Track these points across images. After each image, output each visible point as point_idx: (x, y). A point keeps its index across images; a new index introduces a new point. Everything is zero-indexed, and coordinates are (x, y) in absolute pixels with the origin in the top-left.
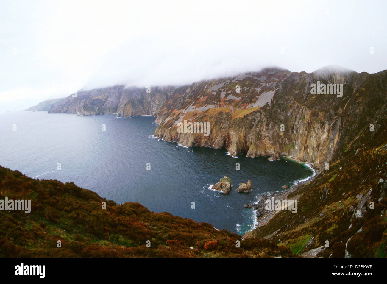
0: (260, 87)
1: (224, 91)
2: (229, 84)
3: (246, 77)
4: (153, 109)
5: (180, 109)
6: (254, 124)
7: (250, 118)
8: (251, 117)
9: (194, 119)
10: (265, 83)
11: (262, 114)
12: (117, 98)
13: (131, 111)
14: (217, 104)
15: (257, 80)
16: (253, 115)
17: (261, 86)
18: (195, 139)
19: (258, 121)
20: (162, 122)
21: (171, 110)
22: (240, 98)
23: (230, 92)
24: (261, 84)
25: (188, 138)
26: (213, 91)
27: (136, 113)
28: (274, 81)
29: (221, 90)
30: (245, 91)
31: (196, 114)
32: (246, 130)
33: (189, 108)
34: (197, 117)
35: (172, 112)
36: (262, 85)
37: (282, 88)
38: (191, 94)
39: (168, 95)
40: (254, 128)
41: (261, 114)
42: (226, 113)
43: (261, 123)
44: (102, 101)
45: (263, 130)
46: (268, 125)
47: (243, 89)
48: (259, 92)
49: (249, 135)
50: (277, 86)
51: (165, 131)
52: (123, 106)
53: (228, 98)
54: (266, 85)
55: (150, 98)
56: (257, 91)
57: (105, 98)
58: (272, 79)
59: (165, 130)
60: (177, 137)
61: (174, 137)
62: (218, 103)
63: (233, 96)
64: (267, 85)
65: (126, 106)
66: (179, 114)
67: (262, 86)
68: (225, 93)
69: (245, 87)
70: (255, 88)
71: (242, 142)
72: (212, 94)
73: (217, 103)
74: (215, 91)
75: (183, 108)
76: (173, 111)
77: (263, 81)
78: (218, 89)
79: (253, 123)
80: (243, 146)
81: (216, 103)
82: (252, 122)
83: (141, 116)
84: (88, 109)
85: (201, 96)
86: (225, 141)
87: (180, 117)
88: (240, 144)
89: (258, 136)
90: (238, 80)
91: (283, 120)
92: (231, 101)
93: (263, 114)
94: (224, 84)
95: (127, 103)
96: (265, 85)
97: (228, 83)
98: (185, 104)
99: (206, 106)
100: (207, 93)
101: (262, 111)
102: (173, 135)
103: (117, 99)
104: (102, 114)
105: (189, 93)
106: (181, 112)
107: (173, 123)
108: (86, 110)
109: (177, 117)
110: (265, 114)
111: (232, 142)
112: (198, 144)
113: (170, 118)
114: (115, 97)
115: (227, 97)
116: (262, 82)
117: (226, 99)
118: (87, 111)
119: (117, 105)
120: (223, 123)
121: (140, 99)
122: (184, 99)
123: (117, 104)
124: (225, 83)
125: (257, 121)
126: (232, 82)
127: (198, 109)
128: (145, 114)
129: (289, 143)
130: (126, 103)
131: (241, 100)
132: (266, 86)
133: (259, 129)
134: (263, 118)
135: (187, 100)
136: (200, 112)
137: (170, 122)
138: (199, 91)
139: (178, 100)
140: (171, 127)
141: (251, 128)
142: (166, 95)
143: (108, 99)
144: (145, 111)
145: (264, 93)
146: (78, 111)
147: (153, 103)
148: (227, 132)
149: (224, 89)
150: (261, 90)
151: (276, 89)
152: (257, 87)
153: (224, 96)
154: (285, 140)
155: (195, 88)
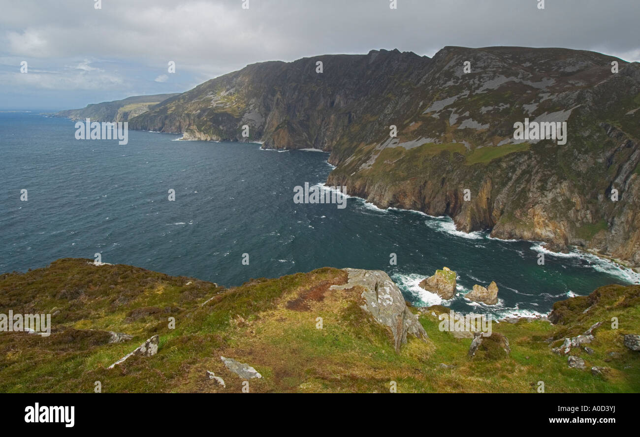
0: (535, 102)
1: (456, 112)
2: (468, 98)
3: (506, 83)
4: (326, 139)
5: (371, 143)
6: (512, 177)
7: (504, 165)
8: (506, 162)
9: (395, 161)
10: (549, 94)
11: (533, 159)
12: (262, 115)
13: (286, 140)
14: (438, 137)
15: (531, 88)
16: (511, 160)
17: (537, 99)
18: (394, 195)
19: (522, 171)
20: (339, 162)
21: (355, 143)
22: (487, 126)
23: (467, 114)
24: (541, 95)
25: (383, 194)
26: (434, 112)
27: (296, 144)
28: (573, 88)
29: (450, 109)
30: (500, 111)
31: (400, 153)
32: (493, 186)
33: (388, 141)
34: (402, 158)
35: (357, 148)
36: (542, 97)
37: (591, 104)
38: (393, 117)
39: (352, 116)
40: (510, 184)
41: (530, 158)
42: (456, 154)
43: (528, 175)
44: (233, 117)
45: (531, 190)
46: (544, 180)
47: (496, 107)
48: (533, 113)
49: (499, 197)
50: (580, 99)
51: (344, 178)
52: (274, 129)
53: (461, 125)
54: (551, 97)
55: (319, 120)
56: (528, 111)
57: (240, 113)
58: (569, 84)
59: (344, 176)
60: (363, 190)
61: (359, 189)
62: (442, 135)
63: (473, 122)
64: (554, 98)
65: (278, 131)
66: (369, 152)
67: (541, 101)
68: (457, 116)
69: (501, 104)
70: (524, 106)
71: (482, 208)
72: (432, 117)
73: (440, 134)
74: (438, 113)
75: (378, 142)
76: (359, 145)
77: (546, 90)
78: (444, 109)
79: (510, 174)
80: (485, 217)
81: (438, 134)
82: (508, 173)
83: (303, 150)
84: (205, 129)
85: (411, 122)
86: (448, 205)
87: (371, 157)
88: (479, 211)
89: (519, 199)
90: (487, 89)
91: (584, 172)
92: (468, 132)
93: (535, 158)
94: (458, 98)
95: (280, 126)
96: (547, 98)
97: (466, 96)
98: (381, 134)
99: (420, 139)
100: (423, 115)
101: (532, 152)
102: (357, 187)
103: (262, 117)
104: (234, 141)
105: (389, 114)
106: (373, 149)
107: (359, 167)
108: (203, 132)
109: (366, 155)
110: (538, 159)
111: (462, 207)
112: (399, 204)
113: (354, 157)
114: (258, 113)
115: (461, 123)
116: (544, 92)
117: (458, 126)
118: (204, 134)
119: (261, 127)
120: (447, 171)
121: (303, 120)
122: (379, 125)
123: (261, 125)
124: (458, 96)
125: (519, 172)
126: (474, 94)
127: (403, 145)
128: (311, 147)
129: (594, 221)
130: (278, 126)
131: (489, 130)
132: (551, 100)
133: (522, 186)
134: (535, 167)
135: (385, 127)
136: (407, 149)
137: (353, 165)
138: (407, 111)
139: (369, 125)
140: (355, 173)
141: (504, 184)
142: (348, 116)
143: (245, 115)
144: (311, 142)
145: (543, 114)
146: (187, 132)
147: (326, 128)
148: (453, 189)
149: (455, 109)
150: (536, 108)
151: (576, 105)
152: (528, 103)
153: (455, 121)
154: (585, 214)
155: (401, 105)
